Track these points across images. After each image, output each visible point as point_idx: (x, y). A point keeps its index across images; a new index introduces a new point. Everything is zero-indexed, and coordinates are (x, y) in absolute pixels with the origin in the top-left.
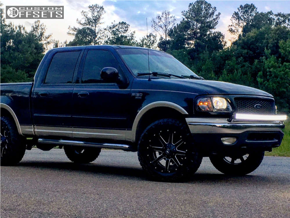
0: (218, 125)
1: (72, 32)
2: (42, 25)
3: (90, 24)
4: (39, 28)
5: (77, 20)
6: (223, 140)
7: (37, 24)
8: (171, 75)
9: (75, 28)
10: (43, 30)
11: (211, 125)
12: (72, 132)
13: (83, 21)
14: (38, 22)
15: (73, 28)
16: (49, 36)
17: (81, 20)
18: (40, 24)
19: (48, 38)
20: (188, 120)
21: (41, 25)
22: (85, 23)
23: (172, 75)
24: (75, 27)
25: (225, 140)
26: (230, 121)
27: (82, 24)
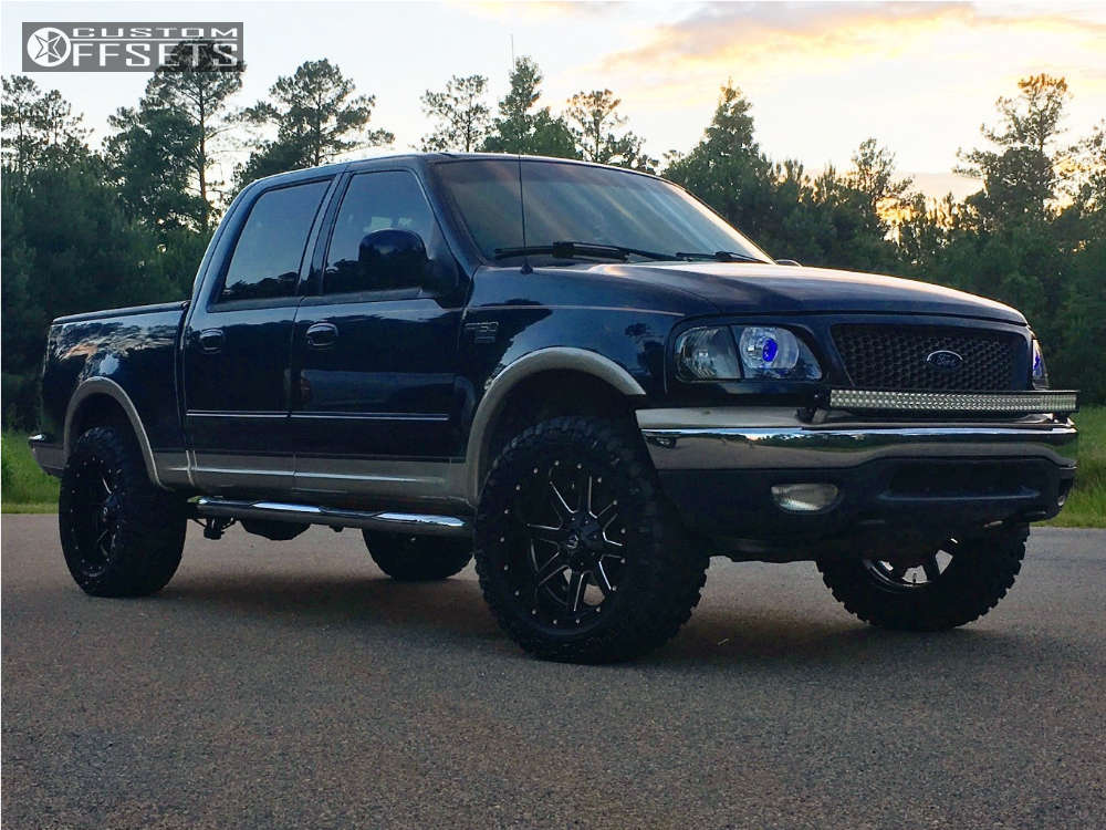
0: (753, 436)
1: (967, 165)
2: (884, 152)
3: (1023, 138)
4: (872, 163)
5: (983, 128)
6: (782, 496)
7: (868, 151)
8: (628, 251)
9: (977, 153)
10: (888, 168)
11: (718, 436)
12: (292, 474)
13: (1001, 132)
14: (872, 145)
15: (970, 153)
16: (904, 182)
17: (994, 129)
18: (876, 151)
19: (903, 189)
20: (645, 417)
21: (880, 153)
22: (1007, 136)
23: (633, 251)
24: (979, 150)
25: (789, 496)
26: (806, 418)
27: (998, 139)
